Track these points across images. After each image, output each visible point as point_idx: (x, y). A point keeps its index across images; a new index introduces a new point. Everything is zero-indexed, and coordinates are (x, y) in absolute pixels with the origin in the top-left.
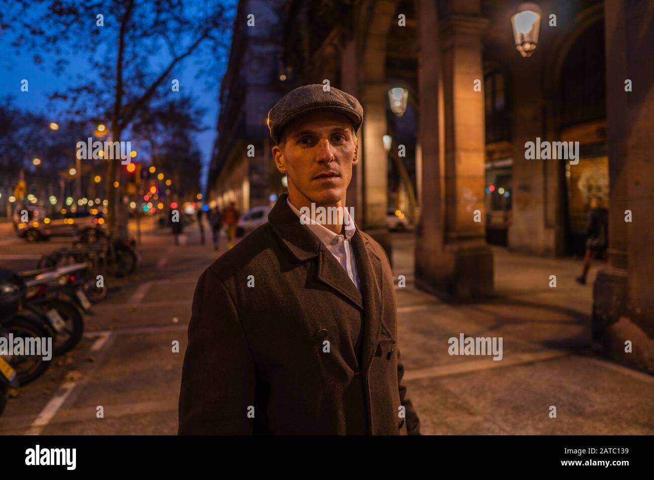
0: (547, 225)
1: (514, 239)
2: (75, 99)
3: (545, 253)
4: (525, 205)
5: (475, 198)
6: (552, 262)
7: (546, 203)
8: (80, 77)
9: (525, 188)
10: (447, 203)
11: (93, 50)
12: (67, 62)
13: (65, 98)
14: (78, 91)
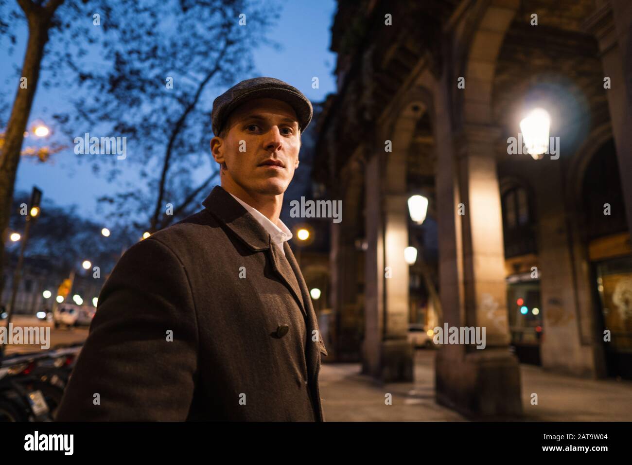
0: (583, 343)
1: (547, 356)
2: (121, 205)
3: (583, 374)
4: (557, 320)
5: (496, 305)
6: (592, 383)
7: (579, 318)
8: (128, 184)
9: (555, 302)
10: (467, 308)
11: (145, 163)
12: (119, 172)
13: (111, 201)
14: (125, 197)
